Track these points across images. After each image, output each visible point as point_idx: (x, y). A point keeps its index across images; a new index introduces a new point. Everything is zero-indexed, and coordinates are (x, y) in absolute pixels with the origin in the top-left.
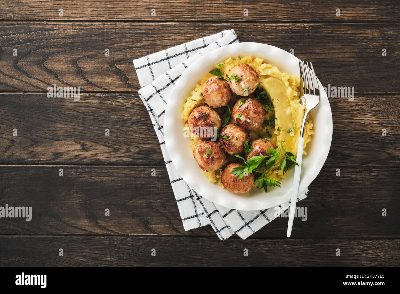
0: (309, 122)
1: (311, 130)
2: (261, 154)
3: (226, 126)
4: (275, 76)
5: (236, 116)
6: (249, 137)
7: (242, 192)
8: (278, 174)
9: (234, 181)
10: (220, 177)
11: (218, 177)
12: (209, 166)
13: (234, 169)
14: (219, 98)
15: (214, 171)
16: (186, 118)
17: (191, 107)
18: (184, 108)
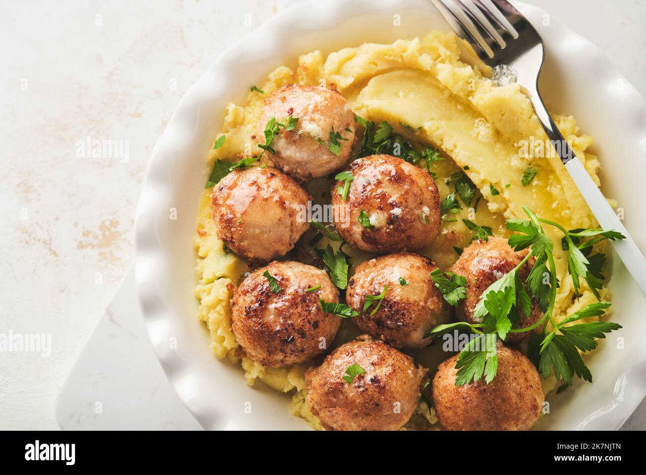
1: (580, 132)
2: (497, 274)
6: (433, 263)
16: (228, 344)
17: (220, 301)
18: (205, 324)
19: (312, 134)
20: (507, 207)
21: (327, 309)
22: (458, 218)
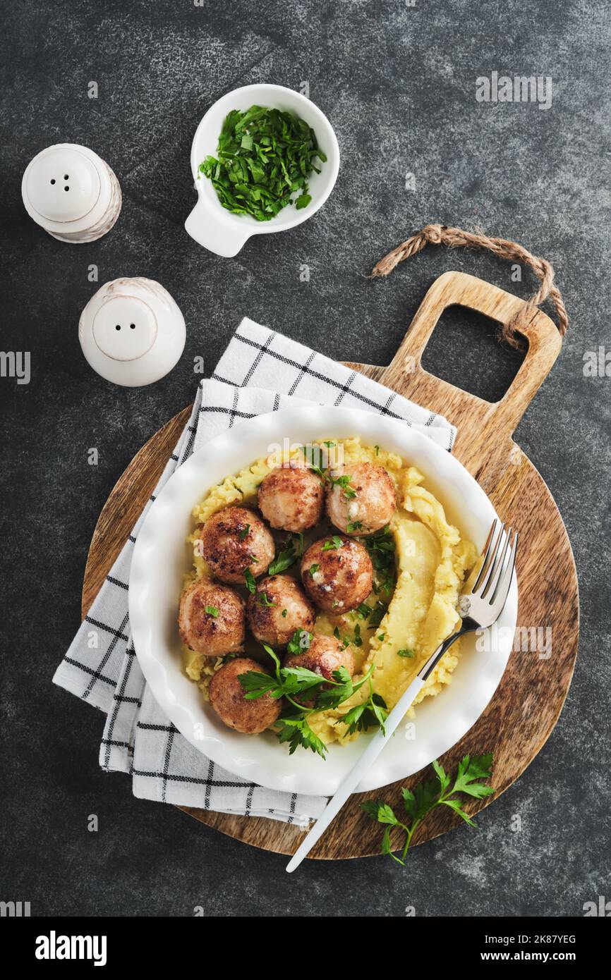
0: (454, 654)
1: (449, 672)
2: (318, 670)
3: (276, 576)
4: (429, 524)
5: (307, 566)
6: (312, 623)
7: (240, 728)
8: (334, 728)
9: (234, 697)
10: (212, 674)
11: (207, 671)
12: (200, 641)
13: (248, 672)
14: (291, 511)
15: (206, 656)
16: (202, 518)
17: (224, 499)
18: (209, 494)
19: (350, 510)
20: (377, 650)
21: (247, 573)
22: (357, 621)
